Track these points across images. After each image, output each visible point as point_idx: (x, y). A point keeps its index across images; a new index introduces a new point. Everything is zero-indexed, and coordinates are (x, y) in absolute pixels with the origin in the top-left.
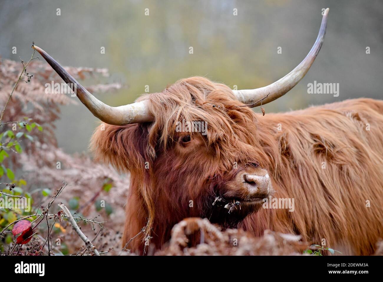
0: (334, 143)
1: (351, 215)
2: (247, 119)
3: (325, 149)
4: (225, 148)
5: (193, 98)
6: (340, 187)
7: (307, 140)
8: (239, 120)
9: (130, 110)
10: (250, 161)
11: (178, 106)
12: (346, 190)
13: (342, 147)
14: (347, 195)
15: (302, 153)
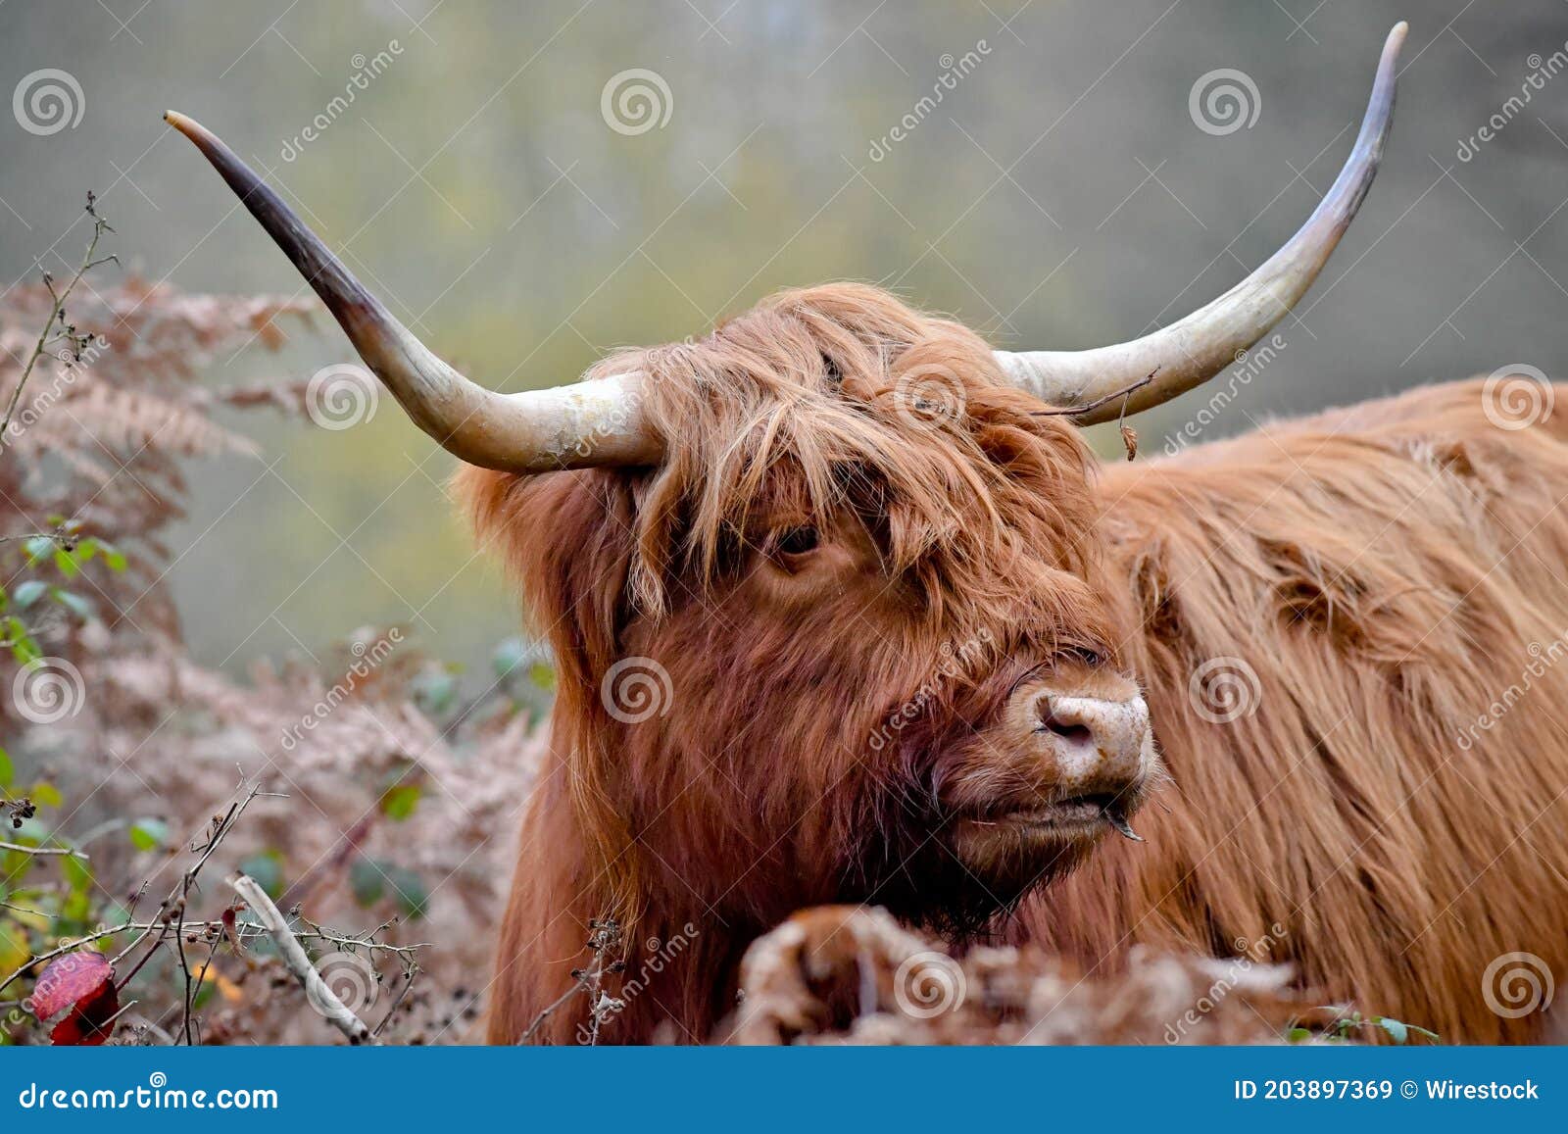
0: (1361, 575)
1: (1453, 877)
2: (1059, 463)
3: (1323, 604)
4: (966, 586)
5: (833, 370)
6: (1397, 761)
7: (1246, 569)
8: (1028, 467)
9: (566, 411)
10: (1068, 640)
11: (768, 400)
12: (1422, 771)
13: (1394, 592)
14: (1431, 791)
15: (1229, 625)
